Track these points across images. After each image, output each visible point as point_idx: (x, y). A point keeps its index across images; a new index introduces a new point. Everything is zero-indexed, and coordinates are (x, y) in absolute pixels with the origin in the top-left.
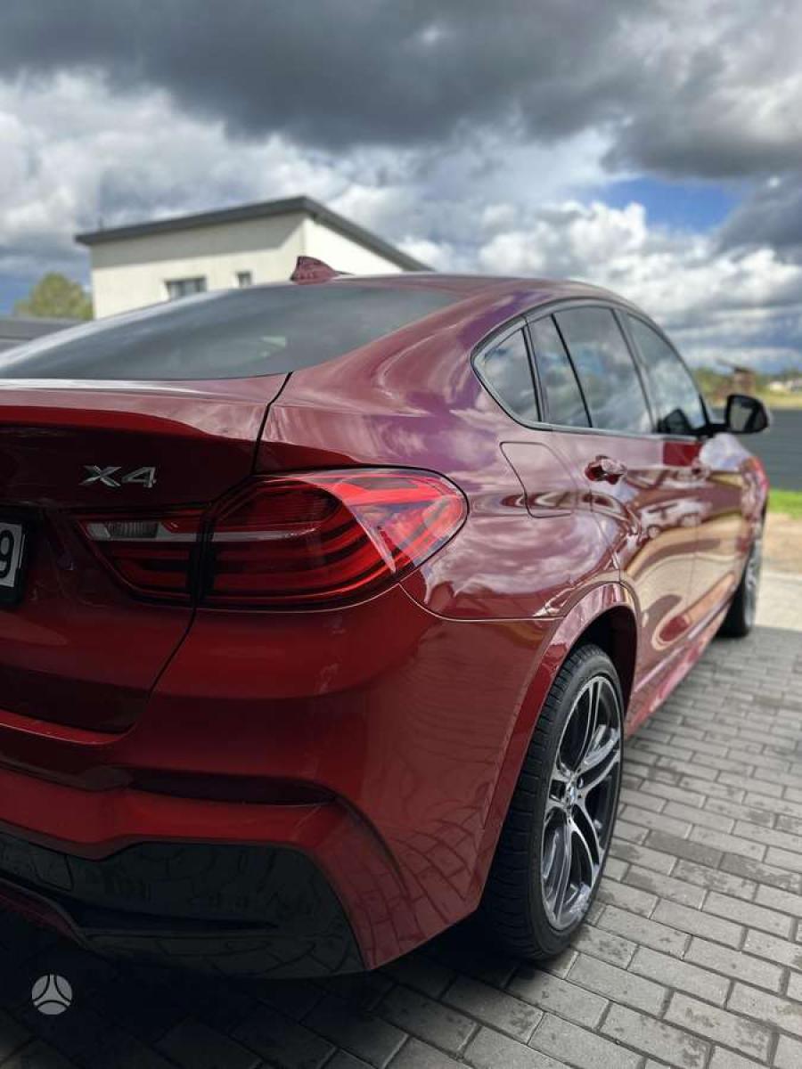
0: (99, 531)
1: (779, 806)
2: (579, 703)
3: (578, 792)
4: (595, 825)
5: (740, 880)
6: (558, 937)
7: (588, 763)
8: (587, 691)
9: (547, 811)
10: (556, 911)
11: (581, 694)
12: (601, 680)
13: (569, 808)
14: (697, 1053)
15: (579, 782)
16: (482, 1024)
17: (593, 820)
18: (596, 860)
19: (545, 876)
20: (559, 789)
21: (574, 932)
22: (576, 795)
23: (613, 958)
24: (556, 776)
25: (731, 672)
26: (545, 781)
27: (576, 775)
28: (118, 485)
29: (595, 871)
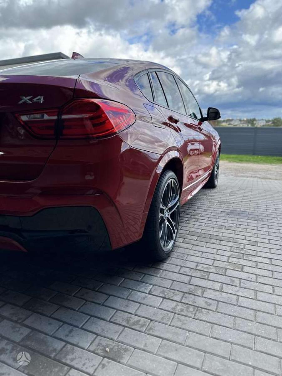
0: (24, 118)
1: (226, 224)
2: (167, 186)
3: (168, 213)
4: (173, 223)
5: (215, 240)
6: (166, 253)
7: (170, 205)
8: (169, 183)
9: (160, 217)
10: (164, 246)
11: (167, 183)
12: (173, 180)
13: (166, 218)
14: (205, 275)
15: (168, 211)
16: (145, 274)
17: (173, 222)
18: (174, 233)
19: (160, 236)
20: (162, 211)
21: (170, 252)
22: (167, 215)
23: (182, 258)
24: (161, 207)
25: (211, 196)
26: (159, 208)
27: (167, 208)
28: (31, 102)
29: (174, 236)
